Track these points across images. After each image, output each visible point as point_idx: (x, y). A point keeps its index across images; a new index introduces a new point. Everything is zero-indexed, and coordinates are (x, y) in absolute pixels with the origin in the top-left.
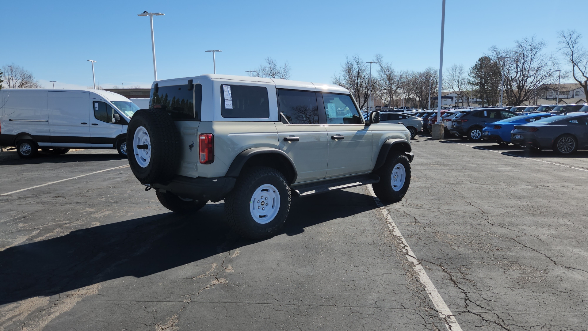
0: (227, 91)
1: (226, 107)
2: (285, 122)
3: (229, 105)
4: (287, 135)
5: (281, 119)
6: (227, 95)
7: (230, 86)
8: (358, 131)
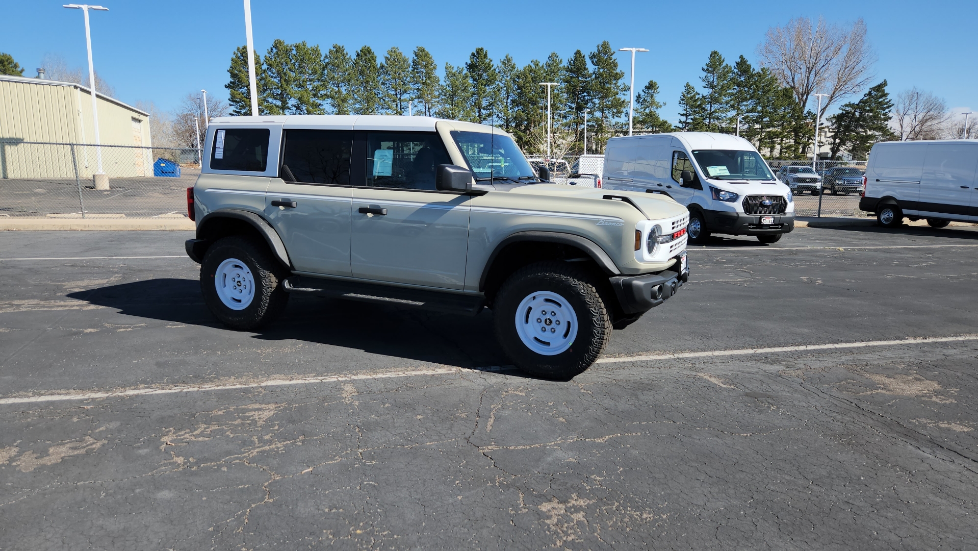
0: (222, 135)
1: (216, 157)
2: (288, 180)
3: (219, 155)
4: (279, 196)
5: (283, 175)
6: (220, 142)
7: (225, 131)
8: (430, 204)
